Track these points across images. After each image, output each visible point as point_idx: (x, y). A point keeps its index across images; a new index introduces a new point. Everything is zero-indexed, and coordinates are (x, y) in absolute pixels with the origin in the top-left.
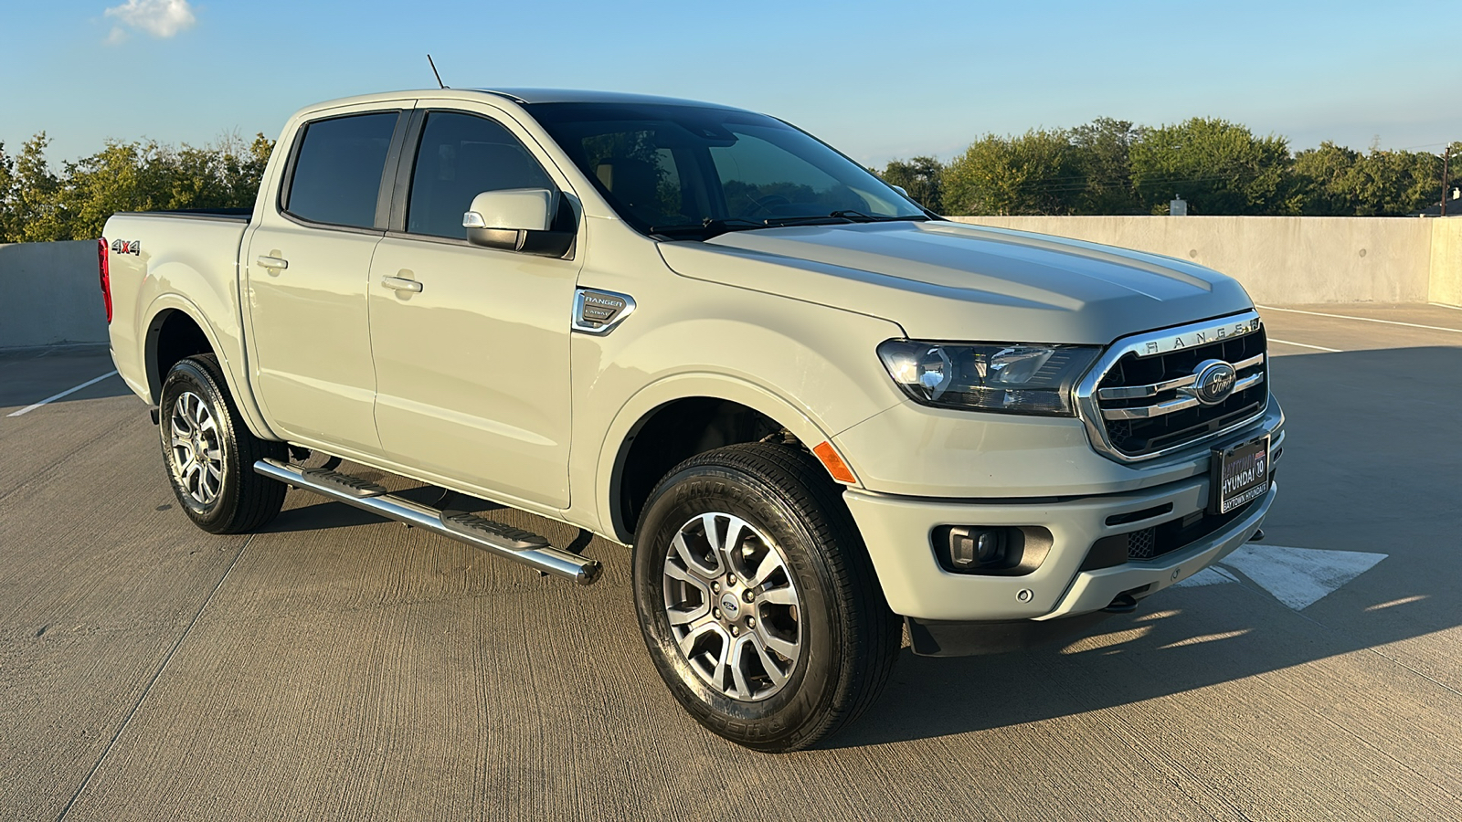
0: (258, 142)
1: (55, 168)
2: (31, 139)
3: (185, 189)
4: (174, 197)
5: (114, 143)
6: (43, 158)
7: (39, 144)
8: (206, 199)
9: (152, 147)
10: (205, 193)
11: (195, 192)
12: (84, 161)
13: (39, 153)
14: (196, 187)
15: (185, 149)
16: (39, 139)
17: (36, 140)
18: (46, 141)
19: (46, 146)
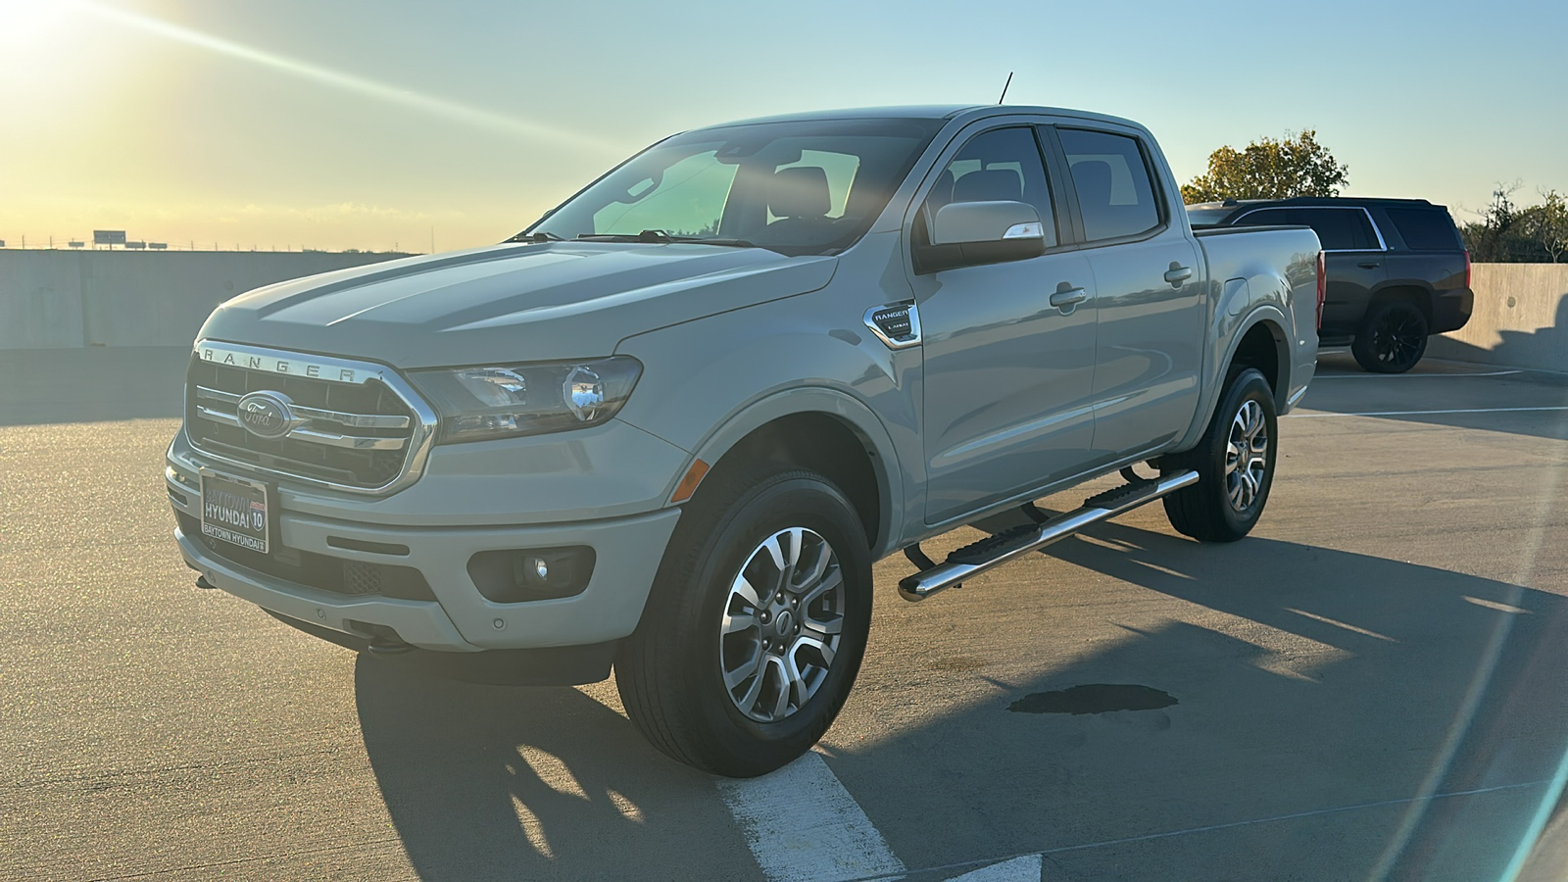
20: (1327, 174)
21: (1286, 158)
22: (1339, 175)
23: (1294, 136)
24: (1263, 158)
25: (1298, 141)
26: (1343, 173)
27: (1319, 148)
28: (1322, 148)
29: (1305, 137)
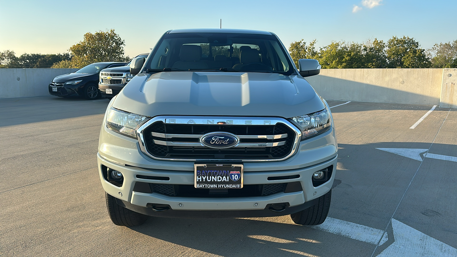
0: (375, 41)
1: (317, 49)
2: (312, 42)
3: (348, 55)
4: (345, 58)
5: (333, 42)
6: (314, 46)
7: (314, 43)
8: (354, 59)
9: (343, 43)
10: (354, 57)
11: (351, 56)
12: (325, 47)
13: (313, 45)
14: (352, 55)
15: (353, 44)
16: (314, 41)
17: (313, 42)
18: (316, 42)
19: (315, 43)
20: (119, 42)
21: (107, 37)
22: (122, 43)
23: (109, 31)
24: (101, 37)
25: (110, 32)
26: (124, 42)
27: (116, 35)
28: (117, 34)
29: (112, 31)
